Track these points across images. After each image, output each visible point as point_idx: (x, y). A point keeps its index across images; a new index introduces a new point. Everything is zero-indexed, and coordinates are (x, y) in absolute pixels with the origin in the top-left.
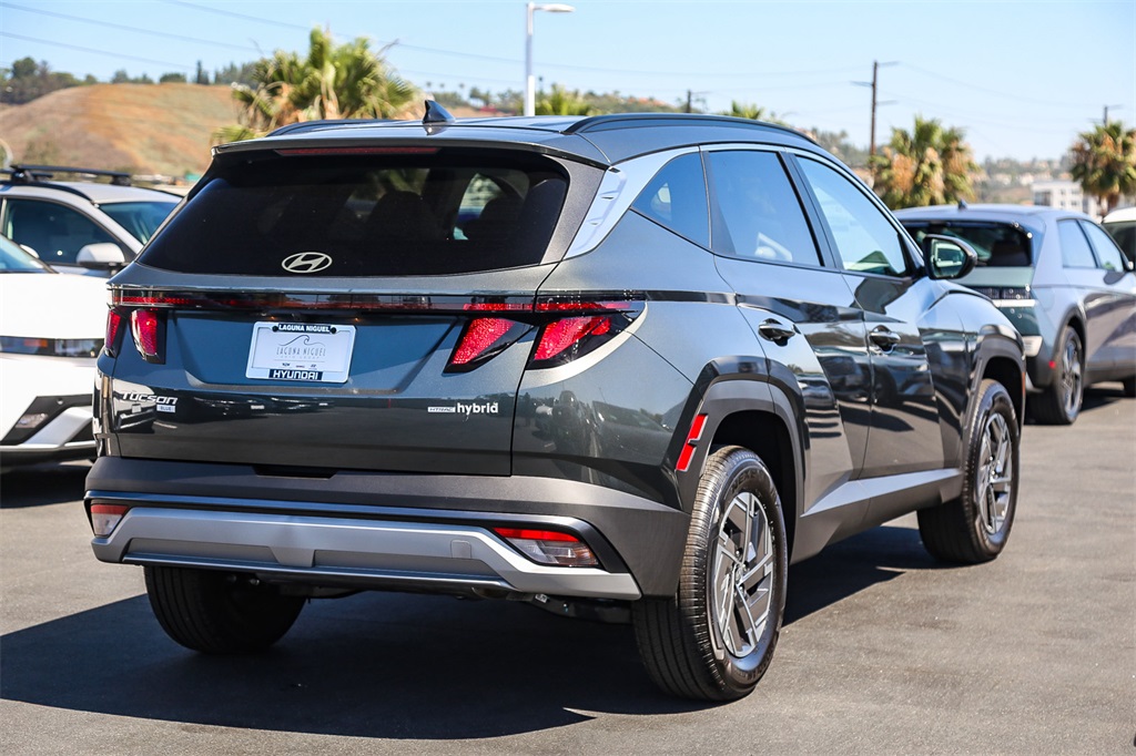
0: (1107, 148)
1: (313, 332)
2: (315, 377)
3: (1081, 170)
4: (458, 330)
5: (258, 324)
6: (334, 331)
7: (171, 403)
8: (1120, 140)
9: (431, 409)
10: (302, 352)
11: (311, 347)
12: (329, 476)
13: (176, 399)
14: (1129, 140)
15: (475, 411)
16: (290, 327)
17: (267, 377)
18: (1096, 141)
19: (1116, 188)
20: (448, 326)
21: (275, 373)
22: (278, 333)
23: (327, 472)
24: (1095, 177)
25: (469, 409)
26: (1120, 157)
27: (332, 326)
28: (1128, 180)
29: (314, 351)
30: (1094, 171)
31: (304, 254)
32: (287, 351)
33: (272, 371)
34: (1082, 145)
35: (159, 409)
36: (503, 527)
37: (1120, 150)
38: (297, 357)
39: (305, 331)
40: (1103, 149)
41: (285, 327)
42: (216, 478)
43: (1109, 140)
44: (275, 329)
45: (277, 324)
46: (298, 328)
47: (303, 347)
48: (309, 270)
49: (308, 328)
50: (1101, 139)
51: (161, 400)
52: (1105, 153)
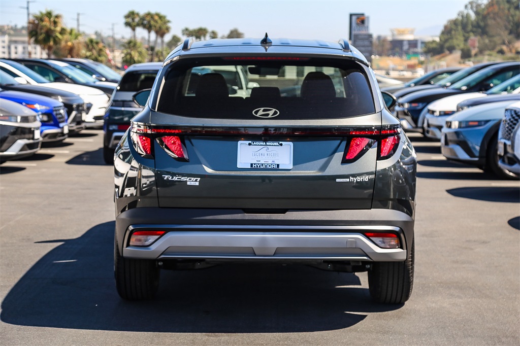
0: (46, 23)
1: (270, 145)
2: (275, 167)
3: (34, 33)
4: (344, 143)
5: (240, 142)
6: (281, 145)
7: (196, 181)
8: (52, 19)
9: (338, 180)
10: (266, 155)
11: (271, 153)
12: (284, 213)
13: (199, 179)
14: (56, 20)
15: (358, 180)
16: (257, 143)
17: (250, 167)
18: (41, 19)
19: (52, 43)
20: (339, 141)
21: (254, 165)
22: (251, 146)
23: (284, 211)
24: (41, 37)
25: (355, 180)
26: (52, 28)
27: (280, 143)
28: (57, 39)
29: (272, 154)
30: (41, 34)
31: (262, 109)
32: (258, 154)
33: (252, 165)
34: (34, 21)
35: (188, 183)
36: (369, 233)
37: (52, 24)
38: (264, 157)
39: (266, 145)
40: (44, 23)
41: (255, 143)
42: (222, 216)
43: (47, 19)
44: (250, 144)
45: (250, 142)
46: (262, 143)
47: (266, 153)
48: (269, 116)
49: (267, 144)
50: (43, 19)
51: (190, 179)
52: (45, 25)
